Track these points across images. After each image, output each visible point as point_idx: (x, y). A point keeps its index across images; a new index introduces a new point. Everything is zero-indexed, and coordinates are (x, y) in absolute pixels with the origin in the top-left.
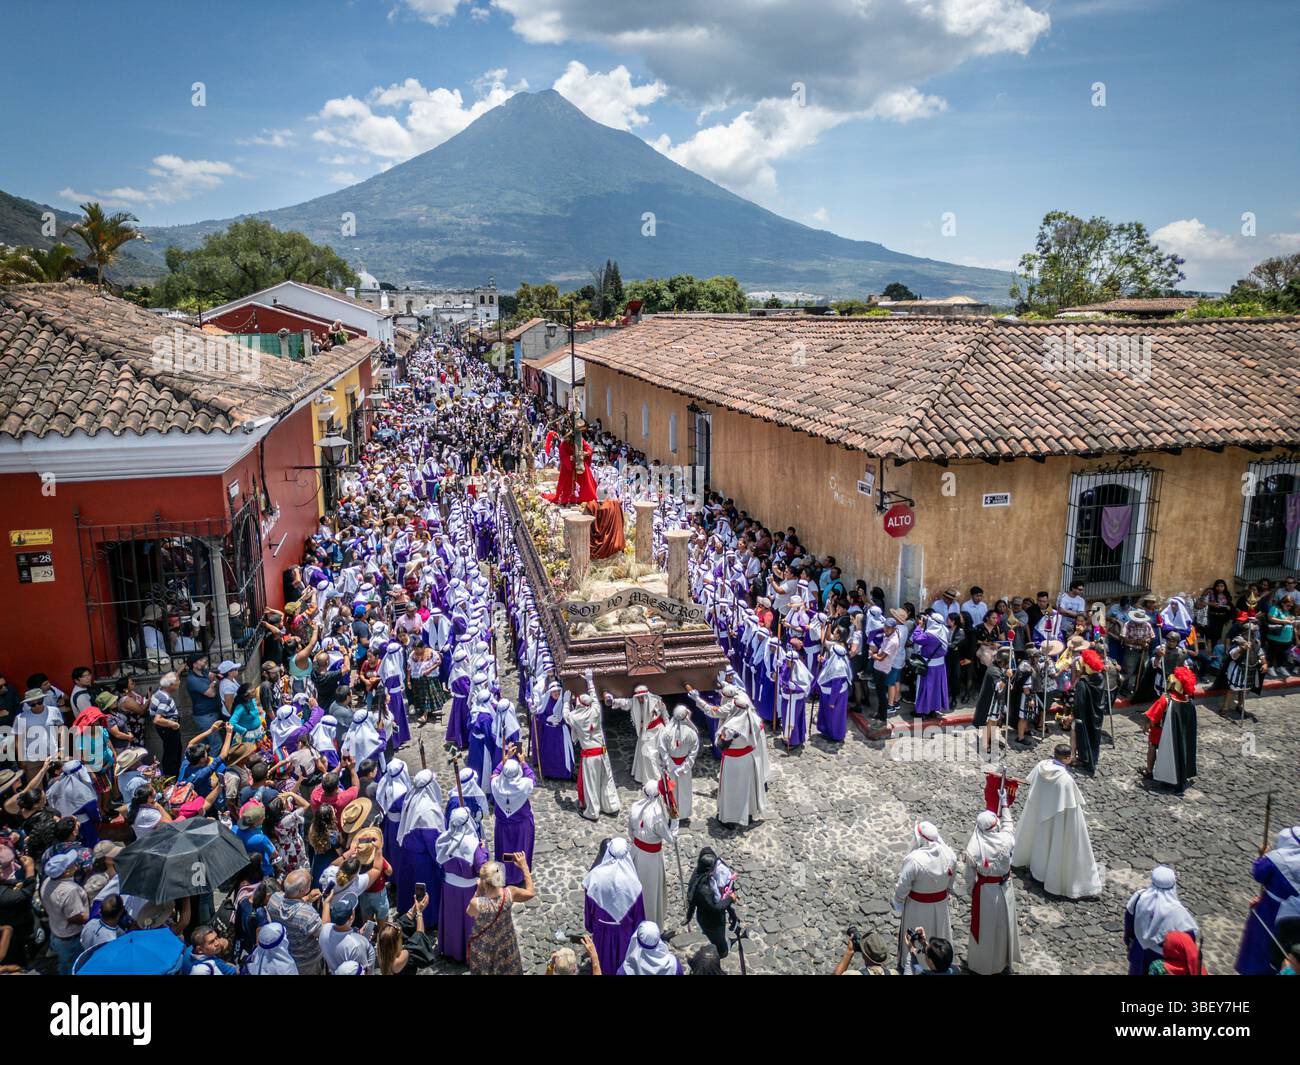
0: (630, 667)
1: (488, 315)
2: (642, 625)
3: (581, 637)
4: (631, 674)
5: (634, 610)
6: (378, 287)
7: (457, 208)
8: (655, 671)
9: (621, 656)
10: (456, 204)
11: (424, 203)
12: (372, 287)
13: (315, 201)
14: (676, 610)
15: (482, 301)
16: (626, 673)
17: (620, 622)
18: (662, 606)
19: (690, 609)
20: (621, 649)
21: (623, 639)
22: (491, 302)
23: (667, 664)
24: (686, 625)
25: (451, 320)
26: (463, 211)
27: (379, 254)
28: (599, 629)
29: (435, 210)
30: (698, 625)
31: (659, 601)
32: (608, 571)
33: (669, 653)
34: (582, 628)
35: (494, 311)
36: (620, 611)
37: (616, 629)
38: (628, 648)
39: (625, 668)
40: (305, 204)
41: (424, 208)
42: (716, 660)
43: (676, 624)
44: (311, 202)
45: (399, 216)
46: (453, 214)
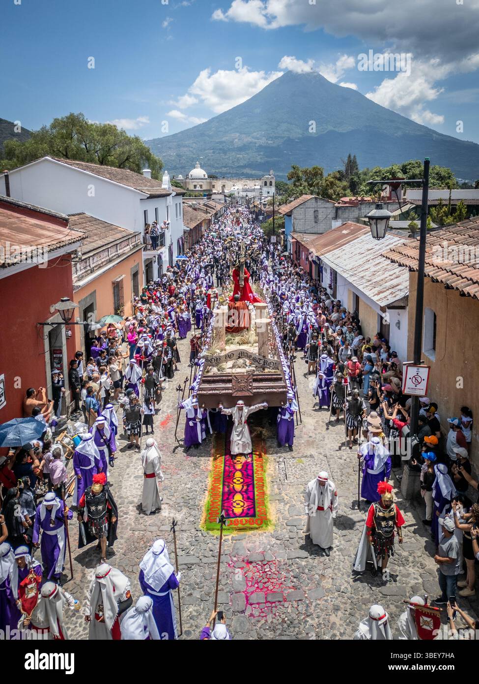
0: (234, 391)
1: (268, 193)
2: (243, 369)
3: (210, 374)
4: (234, 395)
5: (241, 361)
6: (206, 177)
7: (255, 134)
8: (247, 394)
9: (229, 385)
10: (255, 132)
11: (237, 132)
12: (203, 177)
13: (182, 132)
14: (262, 362)
15: (266, 184)
16: (231, 394)
17: (234, 367)
18: (254, 360)
19: (269, 362)
20: (230, 381)
21: (231, 376)
22: (271, 185)
23: (254, 391)
24: (267, 370)
25: (247, 196)
26: (258, 136)
27: (213, 160)
28: (219, 370)
29: (243, 136)
30: (274, 371)
31: (253, 357)
32: (238, 339)
33: (255, 384)
34: (211, 369)
35: (273, 190)
36: (234, 361)
37: (229, 371)
38: (233, 381)
39: (231, 391)
40: (176, 134)
41: (238, 135)
42: (281, 390)
43: (262, 369)
44: (179, 133)
45: (224, 139)
46: (253, 138)
